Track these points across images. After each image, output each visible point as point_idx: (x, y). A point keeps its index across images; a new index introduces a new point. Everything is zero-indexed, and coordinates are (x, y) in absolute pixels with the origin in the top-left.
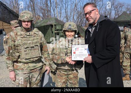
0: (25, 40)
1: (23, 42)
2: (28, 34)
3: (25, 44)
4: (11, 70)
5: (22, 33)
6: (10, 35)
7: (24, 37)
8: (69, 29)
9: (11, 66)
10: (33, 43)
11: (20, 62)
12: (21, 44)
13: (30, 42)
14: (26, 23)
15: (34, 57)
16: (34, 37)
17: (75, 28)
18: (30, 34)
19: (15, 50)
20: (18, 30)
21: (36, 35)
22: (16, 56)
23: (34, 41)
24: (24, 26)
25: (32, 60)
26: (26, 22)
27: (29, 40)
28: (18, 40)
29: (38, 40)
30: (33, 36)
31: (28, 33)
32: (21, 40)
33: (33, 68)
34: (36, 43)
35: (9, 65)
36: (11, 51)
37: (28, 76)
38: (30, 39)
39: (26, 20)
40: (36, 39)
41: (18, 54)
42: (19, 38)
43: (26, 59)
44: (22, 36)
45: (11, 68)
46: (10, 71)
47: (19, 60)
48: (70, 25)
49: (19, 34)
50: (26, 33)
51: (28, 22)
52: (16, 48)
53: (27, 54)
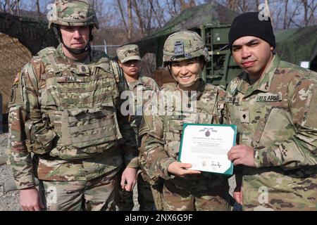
0: (70, 90)
1: (65, 97)
2: (79, 68)
3: (68, 103)
4: (25, 184)
5: (62, 67)
6: (23, 74)
7: (67, 81)
8: (177, 57)
9: (27, 171)
10: (94, 98)
11: (57, 158)
12: (58, 102)
13: (86, 94)
14: (76, 34)
15: (102, 141)
16: (98, 78)
18: (83, 69)
19: (41, 122)
20: (47, 58)
21: (101, 71)
22: (44, 139)
23: (98, 93)
24: (68, 45)
25: (93, 150)
26: (76, 32)
27: (83, 90)
28: (49, 91)
29: (109, 89)
30: (92, 77)
31: (80, 66)
32: (59, 89)
33: (95, 175)
34: (104, 97)
35: (20, 169)
36: (28, 125)
37: (79, 197)
38: (87, 86)
39: (76, 24)
40: (104, 86)
41: (50, 134)
42: (50, 83)
44: (62, 78)
45: (26, 178)
46: (23, 186)
47: (54, 152)
48: (178, 43)
49: (50, 69)
50: (72, 66)
51: (80, 28)
52: (44, 116)
53: (77, 133)
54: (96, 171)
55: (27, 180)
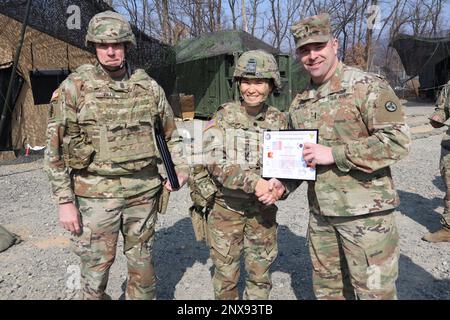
0: (108, 106)
1: (104, 113)
2: (117, 85)
3: (109, 117)
4: (65, 198)
5: (100, 83)
6: (63, 90)
7: (106, 97)
8: (248, 74)
9: (66, 186)
10: (133, 114)
11: (95, 173)
12: (97, 117)
13: (125, 110)
14: (110, 50)
15: (140, 157)
16: (136, 95)
17: (270, 71)
18: (122, 86)
19: (79, 136)
20: (86, 74)
21: (140, 89)
22: (82, 153)
23: (136, 110)
24: (103, 62)
25: (131, 166)
26: (110, 48)
27: (122, 106)
28: (88, 105)
29: (148, 106)
30: (131, 94)
31: (118, 83)
32: (98, 104)
33: (134, 193)
34: (143, 113)
35: (59, 184)
36: (67, 140)
37: (118, 217)
38: (125, 102)
39: (108, 42)
40: (142, 103)
41: (88, 149)
42: (89, 98)
43: (115, 164)
44: (101, 94)
45: (66, 193)
46: (63, 201)
47: (92, 166)
48: (252, 61)
49: (89, 85)
50: (111, 82)
51: (115, 45)
52: (82, 131)
53: (116, 148)
54: (133, 189)
55: (66, 195)
